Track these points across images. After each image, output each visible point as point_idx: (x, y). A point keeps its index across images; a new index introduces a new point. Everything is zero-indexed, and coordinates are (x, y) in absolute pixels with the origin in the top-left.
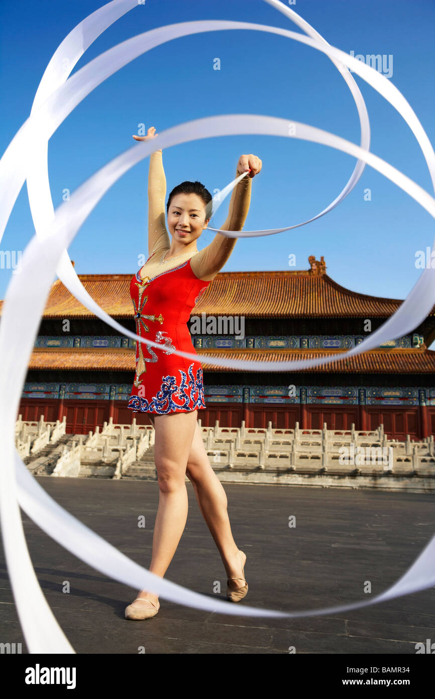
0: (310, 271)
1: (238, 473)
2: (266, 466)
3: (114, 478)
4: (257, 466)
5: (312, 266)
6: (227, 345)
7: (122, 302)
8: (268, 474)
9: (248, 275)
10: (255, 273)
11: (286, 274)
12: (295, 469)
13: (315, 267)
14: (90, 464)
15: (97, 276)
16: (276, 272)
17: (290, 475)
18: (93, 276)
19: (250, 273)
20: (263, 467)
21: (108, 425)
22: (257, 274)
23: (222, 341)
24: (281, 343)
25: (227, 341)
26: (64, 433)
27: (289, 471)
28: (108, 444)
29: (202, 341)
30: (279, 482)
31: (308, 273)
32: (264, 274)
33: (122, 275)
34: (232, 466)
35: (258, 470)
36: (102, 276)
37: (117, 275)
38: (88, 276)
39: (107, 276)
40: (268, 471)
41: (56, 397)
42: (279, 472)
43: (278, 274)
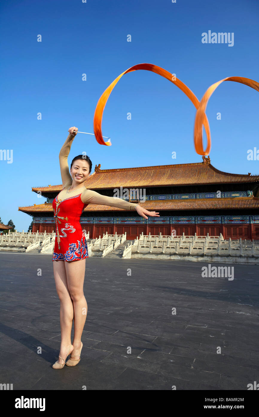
0: (203, 163)
1: (154, 255)
2: (165, 252)
3: (102, 257)
4: (161, 252)
5: (204, 160)
6: (163, 198)
7: (120, 181)
8: (166, 255)
9: (175, 166)
10: (178, 165)
11: (192, 165)
12: (177, 253)
13: (205, 161)
14: (95, 251)
15: (110, 170)
16: (188, 164)
17: (175, 256)
18: (108, 170)
19: (176, 165)
20: (164, 252)
21: (105, 235)
22: (179, 166)
23: (161, 197)
24: (187, 197)
25: (163, 197)
26: (89, 238)
27: (175, 254)
28: (102, 243)
29: (152, 197)
30: (170, 259)
31: (202, 164)
32: (182, 165)
33: (121, 169)
34: (151, 252)
35: (162, 253)
36: (112, 170)
37: (118, 169)
38: (106, 170)
39: (114, 170)
40: (166, 254)
41: (92, 223)
42: (171, 255)
43: (189, 165)
